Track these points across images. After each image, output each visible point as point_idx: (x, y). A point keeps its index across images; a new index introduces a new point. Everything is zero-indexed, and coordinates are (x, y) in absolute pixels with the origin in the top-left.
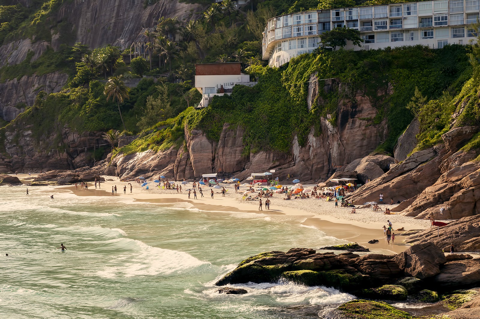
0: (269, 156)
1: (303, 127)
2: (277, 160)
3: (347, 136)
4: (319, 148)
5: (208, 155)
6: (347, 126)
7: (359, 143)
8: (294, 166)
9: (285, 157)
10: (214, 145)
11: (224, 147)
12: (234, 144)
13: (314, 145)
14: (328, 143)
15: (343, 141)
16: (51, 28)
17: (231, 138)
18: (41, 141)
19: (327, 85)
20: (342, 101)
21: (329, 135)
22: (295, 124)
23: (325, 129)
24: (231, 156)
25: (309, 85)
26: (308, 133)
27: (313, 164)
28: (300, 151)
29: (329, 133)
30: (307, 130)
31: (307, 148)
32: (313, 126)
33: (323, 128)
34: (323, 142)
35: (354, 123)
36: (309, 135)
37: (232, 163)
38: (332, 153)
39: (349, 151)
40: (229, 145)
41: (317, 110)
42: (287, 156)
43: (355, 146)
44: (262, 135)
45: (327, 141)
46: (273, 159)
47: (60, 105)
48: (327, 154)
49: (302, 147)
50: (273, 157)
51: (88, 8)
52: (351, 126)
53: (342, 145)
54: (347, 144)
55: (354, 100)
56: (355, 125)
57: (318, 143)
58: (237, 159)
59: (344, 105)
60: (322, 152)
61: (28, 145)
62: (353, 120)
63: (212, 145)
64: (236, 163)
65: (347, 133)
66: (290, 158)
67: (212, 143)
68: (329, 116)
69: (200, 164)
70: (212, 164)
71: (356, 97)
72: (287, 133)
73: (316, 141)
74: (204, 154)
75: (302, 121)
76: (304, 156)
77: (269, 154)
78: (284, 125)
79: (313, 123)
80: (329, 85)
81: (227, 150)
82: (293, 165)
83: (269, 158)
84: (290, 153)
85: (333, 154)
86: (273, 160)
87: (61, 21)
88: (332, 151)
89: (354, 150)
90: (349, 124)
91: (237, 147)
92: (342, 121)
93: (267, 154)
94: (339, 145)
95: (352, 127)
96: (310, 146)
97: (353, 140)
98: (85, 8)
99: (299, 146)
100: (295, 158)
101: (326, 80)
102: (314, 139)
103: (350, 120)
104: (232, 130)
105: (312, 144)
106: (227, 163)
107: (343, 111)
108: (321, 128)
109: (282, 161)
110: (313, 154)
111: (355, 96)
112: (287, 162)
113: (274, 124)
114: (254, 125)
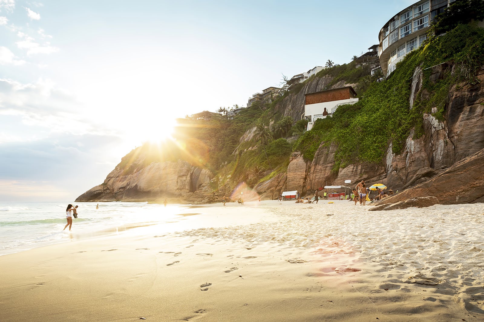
0: (357, 168)
1: (400, 131)
2: (366, 173)
3: (460, 129)
4: (418, 152)
5: (301, 174)
6: (461, 116)
7: (479, 137)
8: (386, 178)
9: (375, 168)
10: (308, 164)
11: (316, 165)
12: (325, 161)
13: (412, 149)
14: (431, 144)
15: (453, 137)
16: (270, 118)
17: (324, 155)
18: (235, 181)
19: (435, 73)
20: (455, 86)
21: (433, 133)
22: (392, 130)
23: (428, 128)
24: (321, 173)
25: (412, 82)
26: (406, 137)
27: (408, 173)
28: (393, 159)
29: (433, 130)
30: (405, 133)
31: (404, 155)
32: (414, 128)
33: (426, 127)
34: (425, 145)
35: (472, 111)
36: (407, 140)
37: (321, 180)
38: (436, 155)
39: (462, 149)
40: (321, 162)
41: (420, 107)
42: (378, 167)
43: (472, 141)
44: (353, 147)
45: (430, 142)
46: (361, 171)
47: (249, 157)
48: (429, 158)
49: (397, 154)
50: (361, 169)
51: (290, 102)
52: (467, 116)
53: (450, 143)
54: (459, 140)
55: (475, 81)
56: (474, 114)
57: (418, 146)
58: (326, 176)
59: (458, 89)
60: (422, 157)
61: (228, 184)
62: (471, 108)
63: (307, 164)
64: (324, 180)
65: (460, 125)
66: (382, 169)
67: (306, 162)
68: (435, 109)
69: (292, 182)
70: (304, 183)
71: (479, 76)
72: (381, 142)
73: (414, 144)
74: (298, 173)
75: (400, 125)
76: (397, 165)
77: (357, 167)
78: (380, 134)
79: (413, 123)
80: (438, 72)
81: (319, 167)
82: (384, 177)
83: (356, 171)
84: (383, 163)
85: (437, 157)
86: (361, 173)
87: (276, 114)
88: (436, 153)
89: (471, 147)
90: (464, 114)
91: (328, 163)
92: (452, 111)
93: (354, 166)
94: (446, 143)
95: (469, 117)
96: (407, 152)
97: (470, 134)
98: (289, 102)
99: (393, 153)
100: (387, 168)
101: (434, 68)
102: (413, 142)
103: (467, 108)
104: (326, 148)
105: (410, 150)
106: (316, 180)
107: (455, 98)
108: (422, 127)
109: (372, 174)
110: (409, 161)
111: (477, 75)
112: (378, 174)
113: (369, 135)
114: (348, 139)
